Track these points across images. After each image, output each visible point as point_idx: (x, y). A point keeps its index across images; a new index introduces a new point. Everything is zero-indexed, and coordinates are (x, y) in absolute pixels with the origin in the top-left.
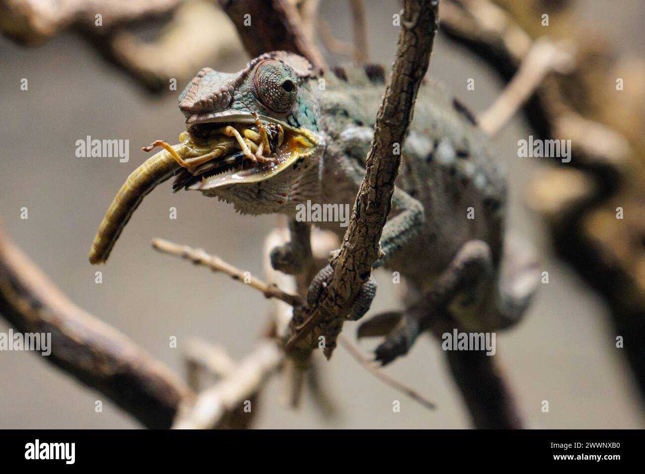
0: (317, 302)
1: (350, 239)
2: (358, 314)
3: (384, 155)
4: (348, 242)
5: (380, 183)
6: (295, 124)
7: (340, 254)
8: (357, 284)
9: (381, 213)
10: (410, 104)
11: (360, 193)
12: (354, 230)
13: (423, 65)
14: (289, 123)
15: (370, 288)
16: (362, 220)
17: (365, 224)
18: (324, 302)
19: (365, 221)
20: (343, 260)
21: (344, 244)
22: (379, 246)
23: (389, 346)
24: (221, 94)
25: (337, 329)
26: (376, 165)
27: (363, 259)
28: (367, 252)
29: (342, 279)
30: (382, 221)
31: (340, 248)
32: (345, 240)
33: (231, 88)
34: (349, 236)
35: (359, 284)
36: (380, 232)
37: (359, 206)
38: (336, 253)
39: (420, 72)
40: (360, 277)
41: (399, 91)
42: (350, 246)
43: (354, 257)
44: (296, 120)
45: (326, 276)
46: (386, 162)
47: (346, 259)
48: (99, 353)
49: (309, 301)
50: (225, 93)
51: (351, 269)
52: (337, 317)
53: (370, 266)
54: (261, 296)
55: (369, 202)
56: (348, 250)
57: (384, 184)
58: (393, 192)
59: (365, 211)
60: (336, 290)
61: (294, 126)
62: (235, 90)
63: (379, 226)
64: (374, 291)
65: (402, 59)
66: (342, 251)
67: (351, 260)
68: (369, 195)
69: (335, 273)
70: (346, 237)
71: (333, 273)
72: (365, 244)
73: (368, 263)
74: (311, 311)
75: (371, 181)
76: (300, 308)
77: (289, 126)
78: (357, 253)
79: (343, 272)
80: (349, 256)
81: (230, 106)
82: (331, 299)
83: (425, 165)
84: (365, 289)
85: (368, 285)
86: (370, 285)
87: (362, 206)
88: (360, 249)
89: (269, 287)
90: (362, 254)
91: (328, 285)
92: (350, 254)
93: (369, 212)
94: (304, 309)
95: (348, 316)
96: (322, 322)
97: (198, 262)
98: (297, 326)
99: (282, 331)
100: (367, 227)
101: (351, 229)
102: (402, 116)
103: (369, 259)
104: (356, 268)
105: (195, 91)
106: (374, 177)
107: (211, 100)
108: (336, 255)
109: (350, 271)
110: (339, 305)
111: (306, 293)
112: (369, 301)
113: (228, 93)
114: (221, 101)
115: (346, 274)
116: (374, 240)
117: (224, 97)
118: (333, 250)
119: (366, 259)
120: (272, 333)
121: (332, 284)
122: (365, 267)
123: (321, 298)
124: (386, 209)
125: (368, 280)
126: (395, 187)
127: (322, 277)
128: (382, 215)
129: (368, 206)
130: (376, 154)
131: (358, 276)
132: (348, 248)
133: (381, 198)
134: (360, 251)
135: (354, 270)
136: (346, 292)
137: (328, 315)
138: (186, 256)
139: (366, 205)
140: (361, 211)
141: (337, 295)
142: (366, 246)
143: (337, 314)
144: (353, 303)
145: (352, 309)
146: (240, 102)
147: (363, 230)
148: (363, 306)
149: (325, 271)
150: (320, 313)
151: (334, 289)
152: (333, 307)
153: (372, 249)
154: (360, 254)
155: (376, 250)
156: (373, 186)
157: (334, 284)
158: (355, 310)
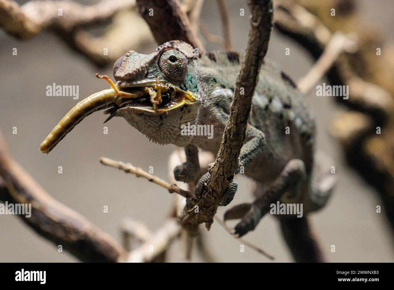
0: (201, 195)
1: (221, 156)
2: (226, 202)
3: (241, 104)
4: (219, 158)
5: (239, 122)
6: (185, 88)
7: (215, 165)
8: (225, 183)
9: (240, 140)
10: (256, 73)
11: (227, 128)
12: (223, 150)
13: (264, 49)
14: (181, 88)
15: (234, 186)
16: (228, 145)
17: (230, 147)
18: (205, 195)
19: (230, 145)
20: (217, 169)
21: (217, 159)
22: (238, 160)
23: (243, 225)
24: (141, 70)
25: (214, 211)
26: (236, 111)
27: (229, 168)
28: (231, 164)
29: (216, 181)
30: (241, 145)
31: (215, 162)
32: (218, 156)
33: (147, 66)
34: (220, 154)
35: (227, 184)
36: (239, 152)
37: (226, 136)
38: (212, 165)
39: (262, 53)
40: (227, 179)
41: (249, 65)
42: (221, 160)
43: (223, 167)
44: (185, 86)
45: (206, 179)
46: (242, 108)
47: (219, 168)
48: (68, 227)
49: (196, 194)
50: (143, 69)
51: (222, 174)
52: (213, 204)
53: (234, 173)
54: (167, 191)
55: (232, 133)
56: (220, 163)
57: (241, 122)
58: (247, 127)
59: (230, 139)
60: (213, 187)
61: (183, 89)
62: (149, 67)
63: (239, 148)
64: (236, 188)
65: (252, 45)
66: (216, 163)
67: (221, 169)
68: (232, 129)
69: (212, 177)
70: (218, 155)
71: (211, 177)
72: (230, 159)
73: (232, 170)
74: (197, 201)
75: (234, 120)
76: (191, 199)
77: (180, 90)
78: (225, 164)
79: (217, 176)
80: (220, 167)
81: (146, 77)
82: (210, 193)
83: (264, 112)
84: (230, 187)
85: (232, 184)
86: (234, 184)
87: (228, 136)
88: (227, 162)
89: (172, 186)
90: (228, 165)
91: (208, 184)
92: (221, 165)
93: (232, 139)
94: (193, 199)
95: (221, 203)
96: (205, 207)
97: (128, 171)
98: (189, 210)
99: (180, 213)
100: (231, 148)
101: (222, 150)
102: (251, 80)
103: (232, 168)
104: (224, 174)
105: (125, 66)
106: (235, 118)
107: (134, 73)
108: (212, 166)
109: (221, 175)
110: (214, 197)
111: (194, 190)
112: (233, 194)
113: (145, 68)
114: (141, 74)
115: (218, 177)
116: (235, 156)
117: (143, 71)
118: (211, 163)
119: (230, 168)
120: (174, 215)
121: (210, 184)
122: (230, 173)
123: (203, 193)
124: (242, 137)
125: (232, 181)
126: (248, 124)
127: (204, 179)
128: (240, 141)
129: (232, 135)
130: (236, 104)
131: (226, 179)
132: (220, 162)
133: (239, 130)
134: (227, 163)
135: (223, 175)
136: (219, 188)
137: (208, 203)
138: (120, 168)
139: (230, 135)
140: (227, 139)
141: (213, 191)
142: (231, 160)
143: (213, 202)
144: (224, 195)
145: (223, 199)
146: (152, 74)
147: (229, 150)
148: (229, 197)
149: (206, 176)
150: (203, 202)
151: (211, 187)
152: (211, 198)
153: (234, 162)
154: (227, 165)
155: (237, 163)
156: (235, 123)
157: (211, 184)
158: (224, 200)
